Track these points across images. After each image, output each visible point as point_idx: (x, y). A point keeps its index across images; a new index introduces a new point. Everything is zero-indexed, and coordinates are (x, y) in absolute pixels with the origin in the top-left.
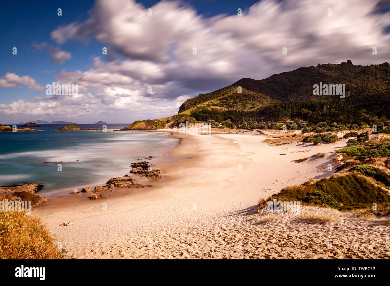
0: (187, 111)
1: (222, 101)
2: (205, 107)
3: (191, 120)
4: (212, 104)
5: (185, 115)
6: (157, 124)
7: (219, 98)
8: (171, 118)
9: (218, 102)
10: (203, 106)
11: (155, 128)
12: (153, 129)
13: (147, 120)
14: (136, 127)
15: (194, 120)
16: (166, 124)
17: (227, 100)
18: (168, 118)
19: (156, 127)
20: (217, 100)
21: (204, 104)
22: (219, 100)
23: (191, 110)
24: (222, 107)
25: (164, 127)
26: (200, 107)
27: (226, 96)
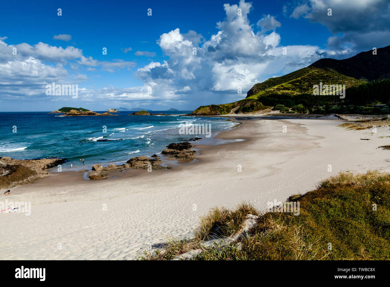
0: (254, 95)
1: (295, 85)
2: (274, 91)
3: (258, 106)
4: (283, 88)
5: (252, 99)
6: (222, 109)
7: (291, 81)
8: (237, 103)
9: (290, 85)
10: (272, 90)
11: (219, 113)
12: (217, 114)
13: (212, 105)
14: (200, 112)
15: (261, 105)
16: (231, 109)
17: (300, 83)
18: (233, 103)
19: (221, 112)
20: (288, 83)
21: (273, 88)
22: (291, 83)
23: (258, 94)
24: (294, 90)
25: (229, 113)
26: (269, 91)
27: (300, 78)
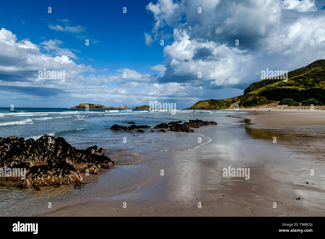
0: (255, 91)
1: (298, 81)
2: (275, 87)
3: (261, 100)
4: (285, 84)
5: (254, 94)
6: (221, 104)
7: (292, 78)
8: (237, 98)
9: (292, 82)
10: (274, 86)
11: (219, 108)
12: (217, 108)
13: (211, 100)
14: (199, 106)
15: (264, 100)
16: (231, 104)
17: (304, 79)
18: (233, 98)
19: (220, 107)
20: (290, 80)
21: (274, 85)
22: (293, 79)
23: (259, 90)
24: (298, 86)
25: (229, 107)
26: (270, 87)
27: (302, 75)
